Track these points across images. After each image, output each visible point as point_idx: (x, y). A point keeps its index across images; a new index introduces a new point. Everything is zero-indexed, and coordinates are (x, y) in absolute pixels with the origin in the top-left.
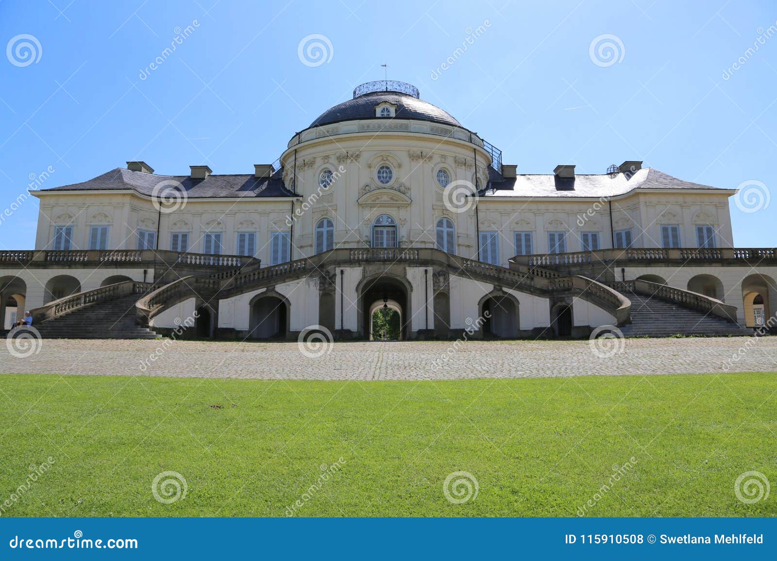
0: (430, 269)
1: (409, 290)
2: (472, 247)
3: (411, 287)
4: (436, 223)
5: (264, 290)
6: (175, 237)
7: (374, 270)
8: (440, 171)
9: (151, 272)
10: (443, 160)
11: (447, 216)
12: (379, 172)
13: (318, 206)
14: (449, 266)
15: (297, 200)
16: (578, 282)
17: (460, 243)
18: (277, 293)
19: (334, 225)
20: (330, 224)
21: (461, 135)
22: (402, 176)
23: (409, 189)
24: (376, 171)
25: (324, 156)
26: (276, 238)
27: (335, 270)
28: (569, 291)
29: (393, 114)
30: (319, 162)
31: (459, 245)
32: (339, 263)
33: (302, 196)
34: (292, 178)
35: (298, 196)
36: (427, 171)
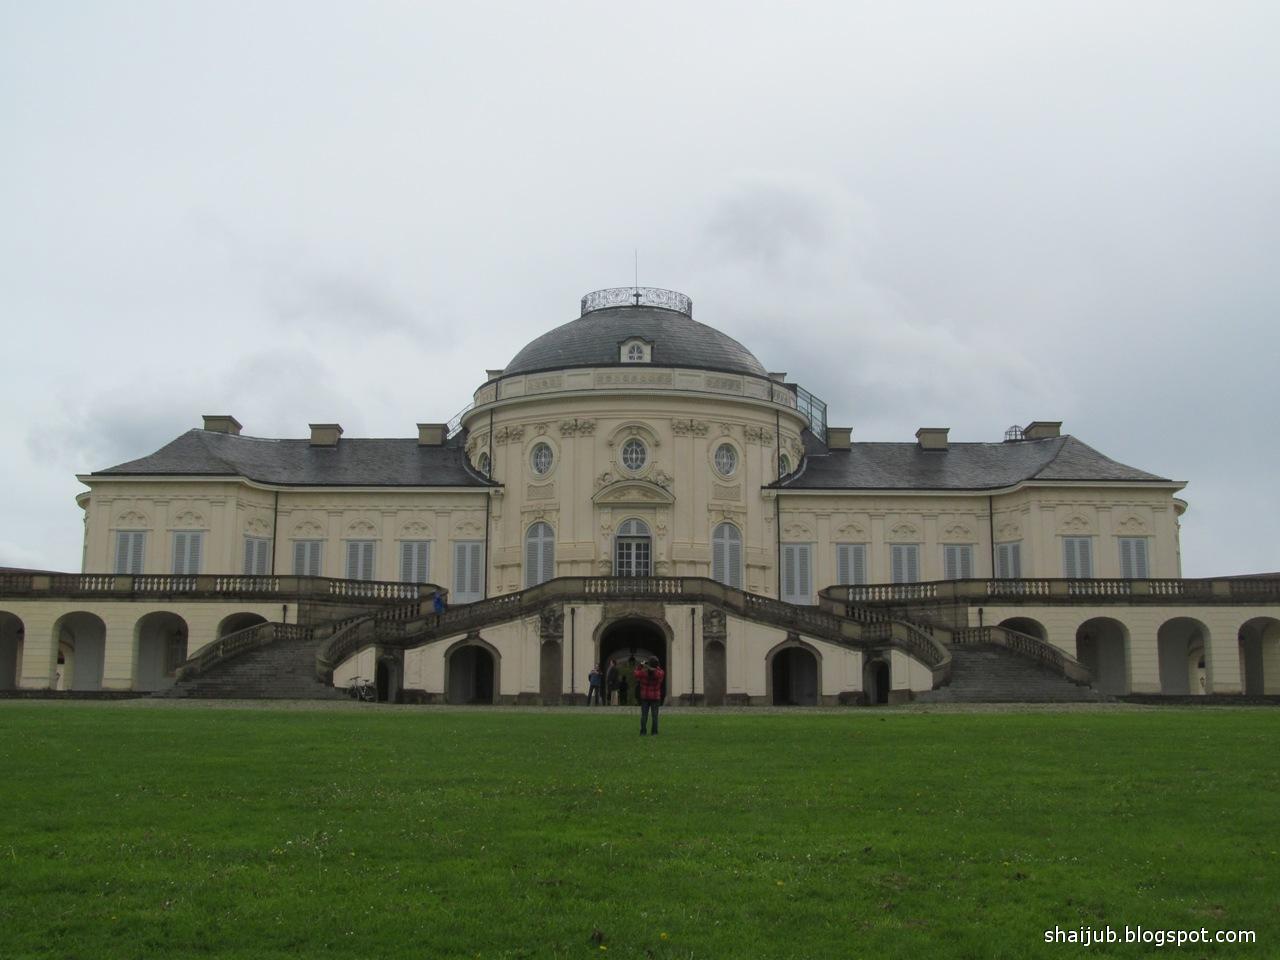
0: (700, 609)
1: (668, 640)
2: (769, 568)
3: (672, 634)
4: (712, 531)
5: (464, 636)
6: (300, 549)
7: (619, 609)
8: (721, 448)
9: (293, 608)
10: (726, 431)
11: (729, 521)
12: (625, 452)
13: (531, 503)
14: (726, 604)
15: (496, 491)
17: (749, 563)
18: (482, 640)
19: (556, 531)
20: (549, 531)
21: (755, 390)
22: (659, 459)
23: (670, 480)
24: (619, 451)
25: (539, 424)
26: (461, 551)
27: (563, 609)
29: (647, 358)
30: (531, 432)
31: (748, 566)
32: (569, 598)
33: (504, 486)
34: (484, 454)
35: (495, 484)
36: (700, 450)
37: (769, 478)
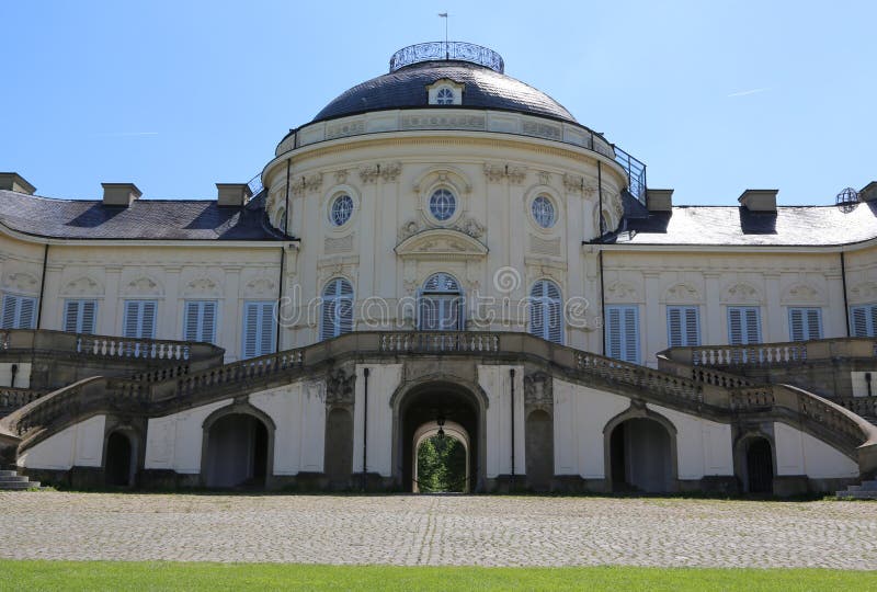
0: (520, 369)
1: (482, 405)
2: (592, 331)
3: (487, 400)
4: (529, 289)
5: (229, 402)
6: (72, 307)
7: (423, 369)
8: (538, 199)
9: (26, 367)
10: (545, 180)
11: (549, 278)
12: (433, 200)
13: (328, 257)
14: (553, 364)
15: (290, 246)
16: (783, 397)
18: (252, 406)
19: (354, 289)
20: (347, 288)
21: (579, 138)
22: (471, 207)
23: (484, 230)
24: (427, 197)
25: (339, 172)
26: (252, 311)
27: (354, 369)
28: (767, 411)
29: (458, 100)
30: (329, 180)
31: (570, 328)
32: (361, 356)
33: (299, 240)
34: (282, 208)
35: (291, 239)
36: (516, 198)
37: (591, 232)
